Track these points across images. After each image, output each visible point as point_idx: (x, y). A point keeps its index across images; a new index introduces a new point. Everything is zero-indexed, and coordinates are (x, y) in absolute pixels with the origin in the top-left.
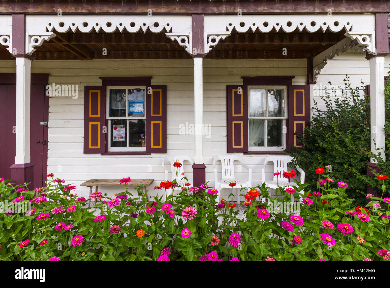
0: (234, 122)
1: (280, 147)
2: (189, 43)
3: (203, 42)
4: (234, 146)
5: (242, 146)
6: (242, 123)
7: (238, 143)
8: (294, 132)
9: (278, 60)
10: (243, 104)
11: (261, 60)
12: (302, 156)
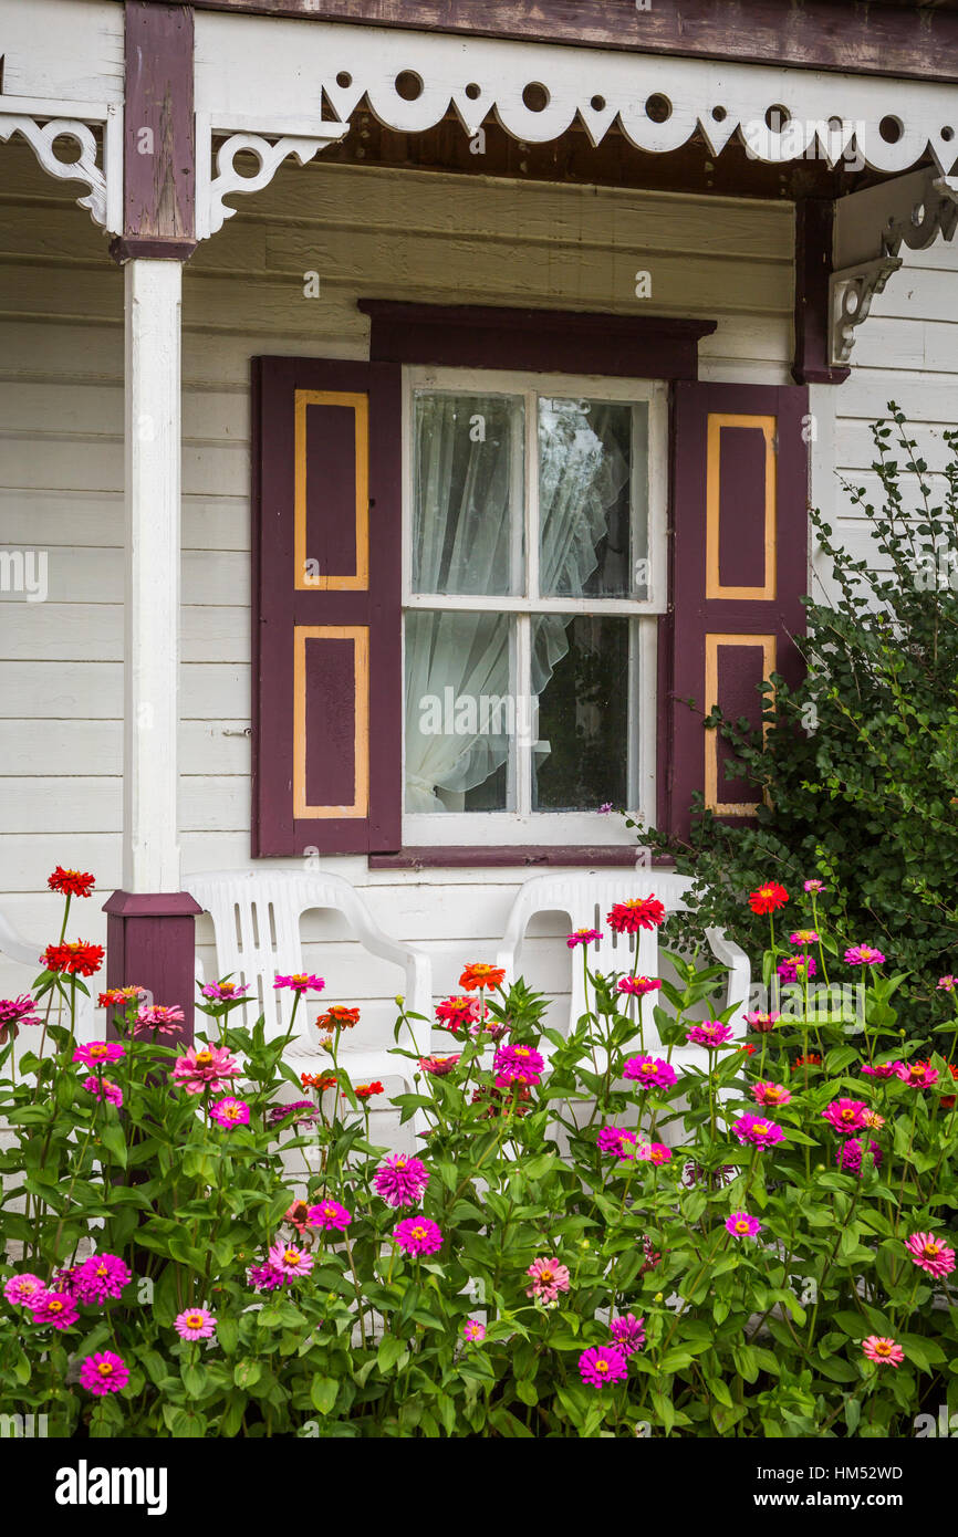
0: (302, 634)
1: (617, 818)
2: (100, 163)
3: (189, 171)
4: (302, 810)
5: (359, 809)
6: (360, 635)
7: (331, 783)
8: (708, 712)
9: (612, 196)
10: (372, 503)
11: (498, 187)
12: (743, 868)
